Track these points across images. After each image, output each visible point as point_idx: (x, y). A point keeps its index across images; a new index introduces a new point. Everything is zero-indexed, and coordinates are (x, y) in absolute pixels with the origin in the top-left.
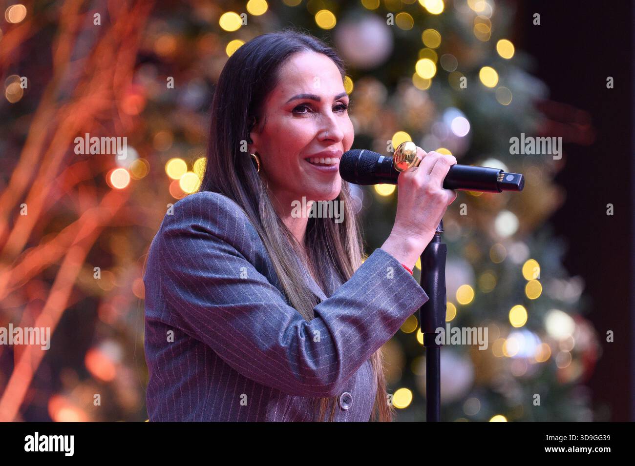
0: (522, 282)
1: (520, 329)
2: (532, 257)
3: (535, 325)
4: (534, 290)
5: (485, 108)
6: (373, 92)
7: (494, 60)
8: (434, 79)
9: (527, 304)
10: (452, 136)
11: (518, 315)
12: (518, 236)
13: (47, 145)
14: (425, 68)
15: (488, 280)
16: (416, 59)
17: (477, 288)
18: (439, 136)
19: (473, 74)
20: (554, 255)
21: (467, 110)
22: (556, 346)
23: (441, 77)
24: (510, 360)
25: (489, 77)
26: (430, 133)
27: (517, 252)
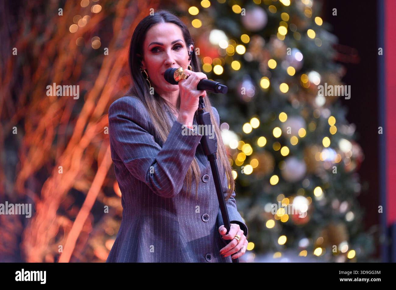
0: (328, 126)
1: (327, 148)
2: (332, 115)
3: (334, 146)
4: (333, 130)
5: (310, 48)
6: (259, 42)
7: (314, 26)
8: (286, 35)
9: (330, 136)
10: (295, 61)
11: (326, 142)
12: (325, 106)
13: (111, 68)
14: (283, 31)
15: (312, 126)
16: (279, 26)
17: (307, 129)
18: (289, 61)
19: (305, 33)
20: (342, 115)
21: (302, 49)
22: (344, 155)
23: (290, 34)
24: (323, 162)
25: (311, 34)
26: (285, 59)
27: (326, 113)
